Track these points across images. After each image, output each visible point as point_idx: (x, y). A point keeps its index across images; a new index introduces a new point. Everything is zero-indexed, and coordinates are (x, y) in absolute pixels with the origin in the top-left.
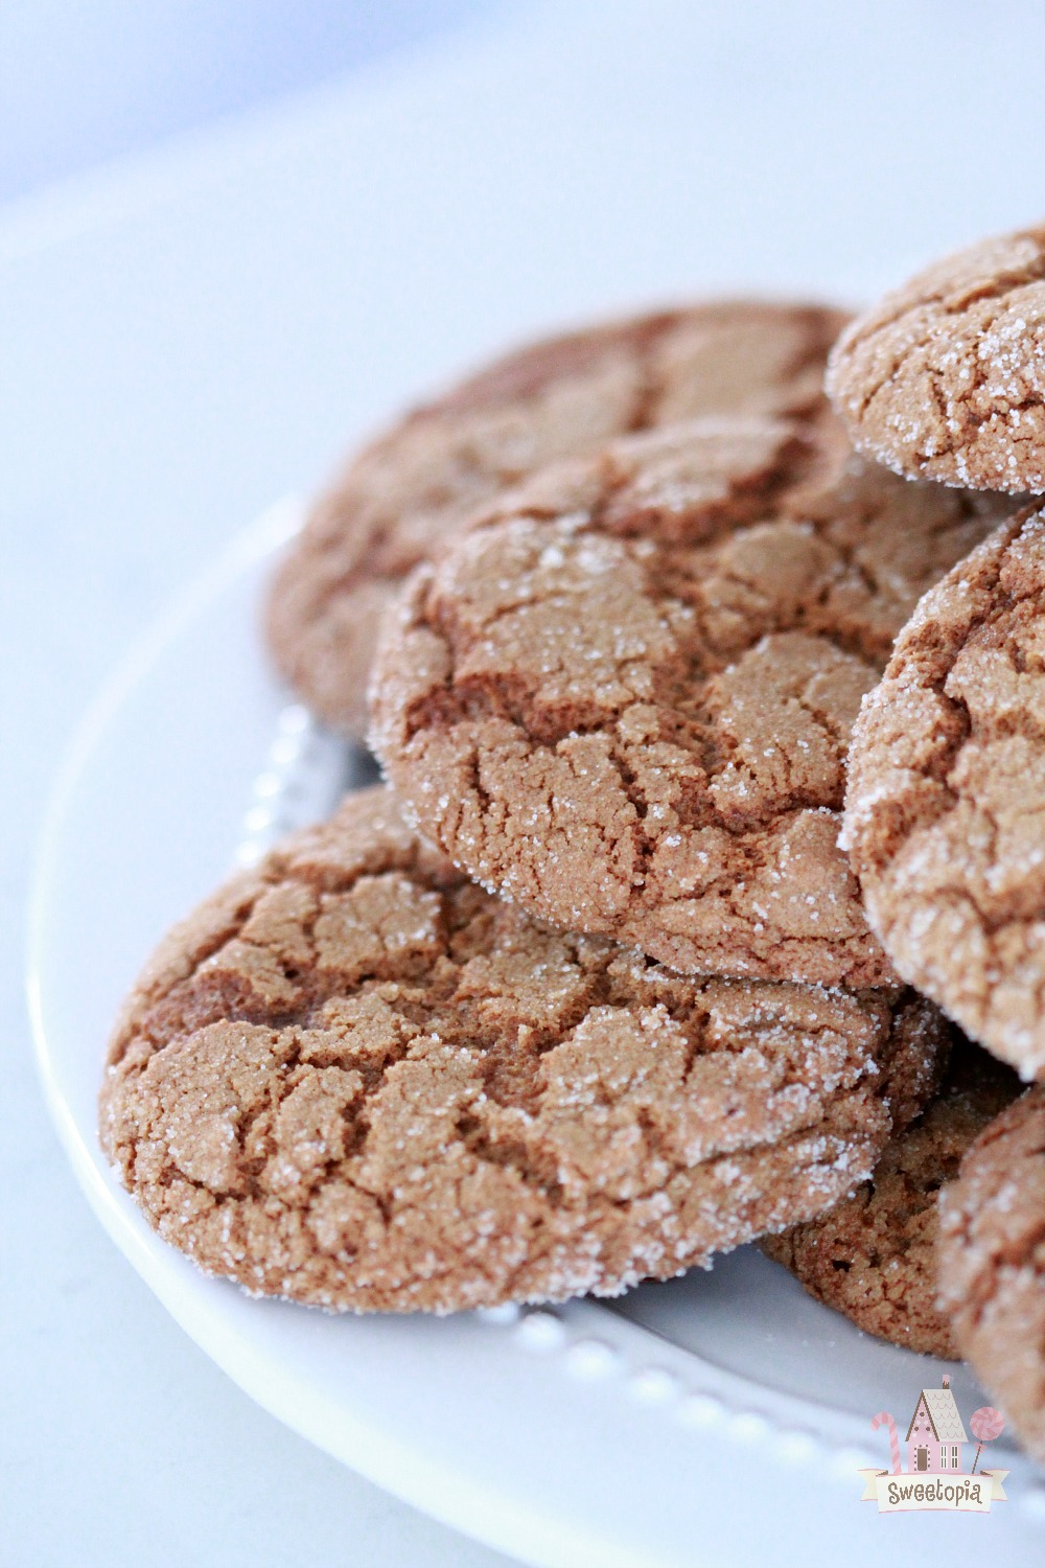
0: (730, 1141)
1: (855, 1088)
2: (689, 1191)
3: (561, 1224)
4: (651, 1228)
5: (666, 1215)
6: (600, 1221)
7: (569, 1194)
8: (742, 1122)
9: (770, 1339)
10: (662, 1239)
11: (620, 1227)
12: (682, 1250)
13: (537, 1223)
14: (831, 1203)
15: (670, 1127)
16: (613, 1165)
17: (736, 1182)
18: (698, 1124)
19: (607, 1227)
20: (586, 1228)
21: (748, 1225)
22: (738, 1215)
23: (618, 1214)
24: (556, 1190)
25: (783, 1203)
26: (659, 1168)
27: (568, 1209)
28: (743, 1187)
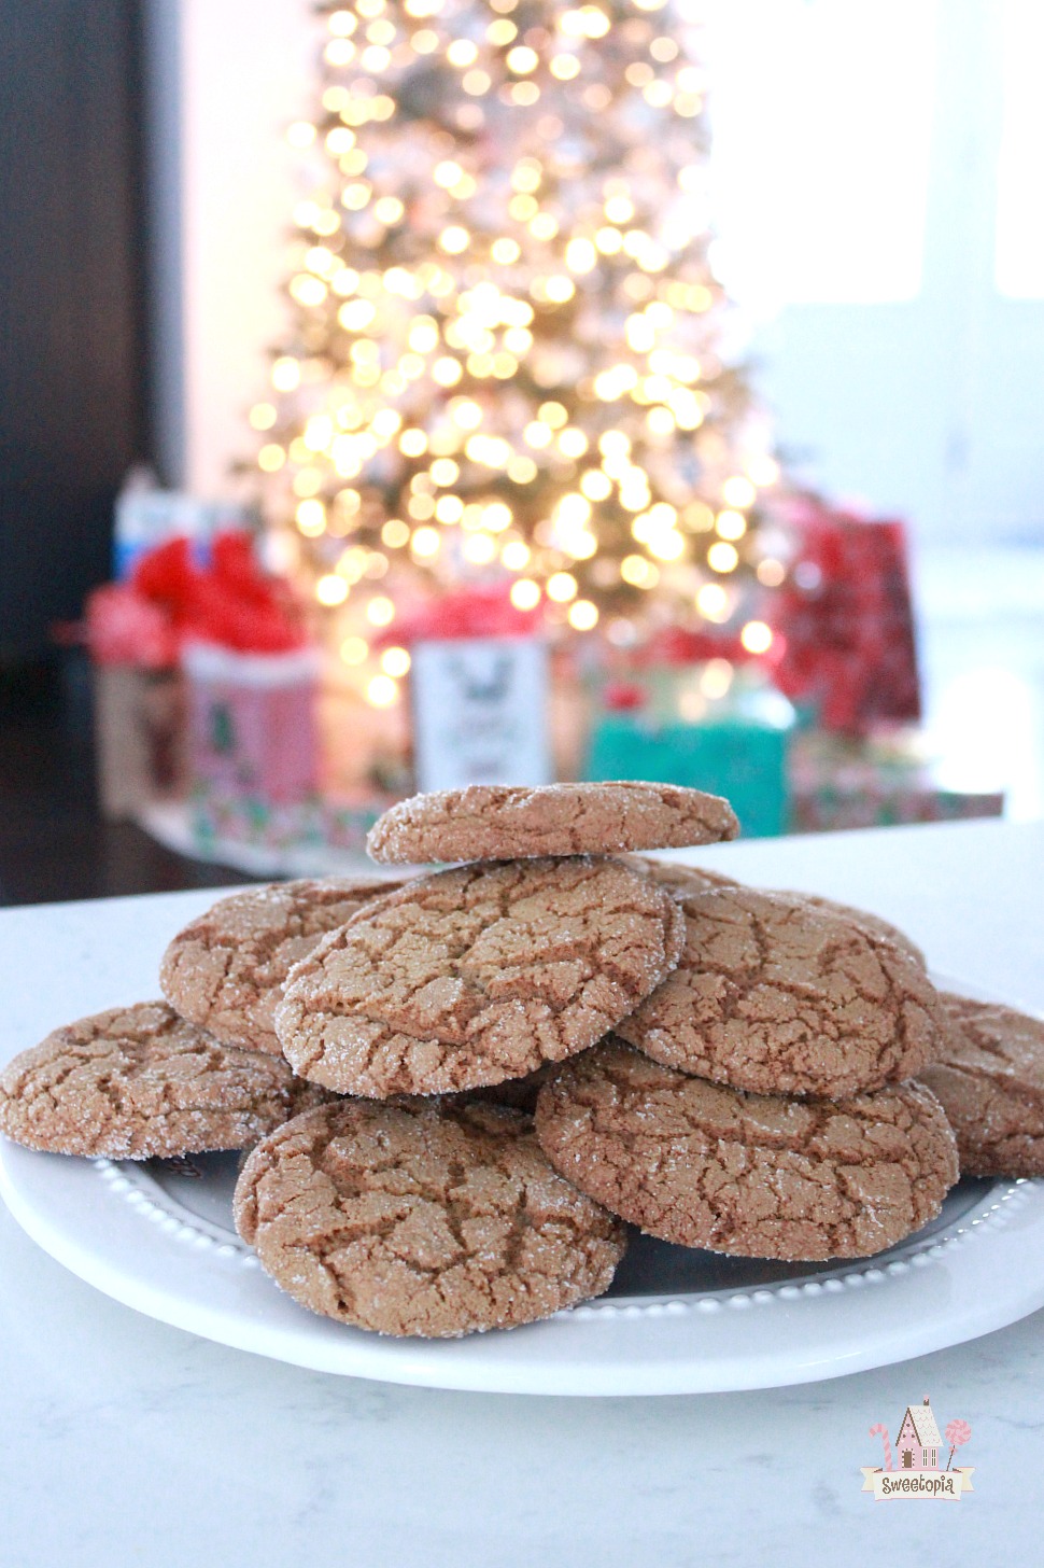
0: (201, 1102)
1: (273, 1100)
2: (179, 1119)
3: (117, 1120)
4: (156, 1131)
5: (163, 1126)
6: (134, 1122)
7: (125, 1109)
8: (207, 1094)
9: (213, 1200)
10: (161, 1137)
11: (143, 1127)
12: (169, 1144)
13: (108, 1119)
14: (242, 1140)
15: (177, 1090)
16: (145, 1100)
17: (200, 1120)
18: (187, 1090)
19: (137, 1126)
20: (127, 1124)
21: (204, 1142)
22: (199, 1136)
23: (143, 1121)
24: (119, 1107)
25: (221, 1136)
26: (166, 1106)
27: (122, 1115)
28: (202, 1123)
